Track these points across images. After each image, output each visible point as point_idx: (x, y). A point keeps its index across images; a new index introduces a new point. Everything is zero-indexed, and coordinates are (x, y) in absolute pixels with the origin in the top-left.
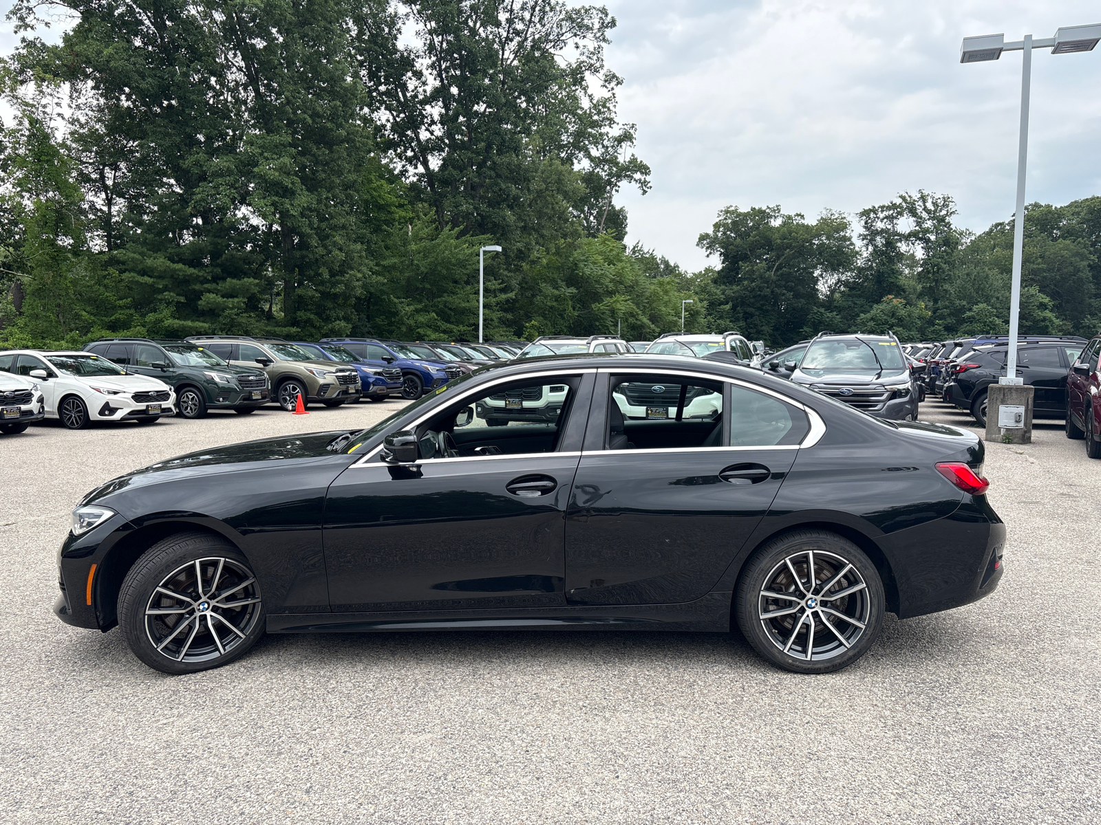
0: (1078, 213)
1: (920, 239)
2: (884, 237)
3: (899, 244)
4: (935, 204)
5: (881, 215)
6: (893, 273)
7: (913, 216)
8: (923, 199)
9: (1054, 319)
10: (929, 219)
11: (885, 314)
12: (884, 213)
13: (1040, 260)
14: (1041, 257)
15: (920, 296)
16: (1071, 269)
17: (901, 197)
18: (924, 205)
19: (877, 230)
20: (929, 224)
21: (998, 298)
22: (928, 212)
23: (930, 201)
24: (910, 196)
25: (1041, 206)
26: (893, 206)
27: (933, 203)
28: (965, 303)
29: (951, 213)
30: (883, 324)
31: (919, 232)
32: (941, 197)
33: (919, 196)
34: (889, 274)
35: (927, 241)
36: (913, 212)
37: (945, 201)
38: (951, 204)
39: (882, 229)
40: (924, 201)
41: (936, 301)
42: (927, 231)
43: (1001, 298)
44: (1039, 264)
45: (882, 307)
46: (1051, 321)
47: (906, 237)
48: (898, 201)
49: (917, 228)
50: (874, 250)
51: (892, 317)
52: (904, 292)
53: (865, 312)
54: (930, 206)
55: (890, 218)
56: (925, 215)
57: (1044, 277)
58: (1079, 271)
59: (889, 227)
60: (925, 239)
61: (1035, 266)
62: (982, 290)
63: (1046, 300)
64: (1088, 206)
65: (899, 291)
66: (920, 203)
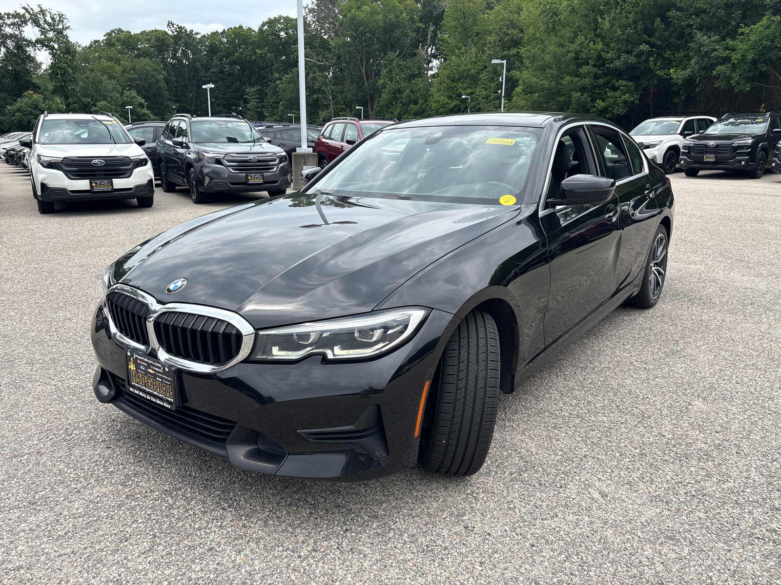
0: (149, 40)
1: (47, 46)
2: (13, 41)
3: (28, 49)
4: (53, 19)
5: (9, 22)
6: (28, 73)
7: (37, 26)
8: (42, 12)
9: (150, 114)
10: (50, 31)
11: (30, 107)
12: (11, 20)
13: (132, 72)
14: (133, 69)
15: (54, 92)
16: (154, 80)
17: (24, 8)
18: (44, 18)
19: (6, 34)
20: (51, 34)
21: (112, 98)
22: (49, 24)
23: (48, 15)
24: (32, 9)
25: (123, 31)
26: (16, 15)
27: (51, 17)
28: (89, 100)
29: (66, 28)
30: (29, 115)
31: (45, 40)
32: (57, 13)
33: (39, 10)
34: (24, 73)
35: (52, 48)
36: (36, 22)
37: (60, 17)
38: (65, 20)
39: (11, 34)
40: (44, 15)
41: (67, 97)
42: (50, 40)
43: (113, 98)
44: (132, 74)
45: (26, 100)
46: (148, 116)
47: (33, 44)
48: (22, 12)
49: (43, 37)
50: (7, 51)
51: (35, 109)
52: (40, 89)
53: (11, 104)
54: (50, 20)
55: (18, 26)
56: (46, 26)
57: (138, 85)
58: (158, 81)
59: (17, 33)
60: (50, 46)
61: (130, 76)
62: (99, 91)
63: (143, 101)
64: (155, 35)
65: (36, 88)
66: (41, 16)
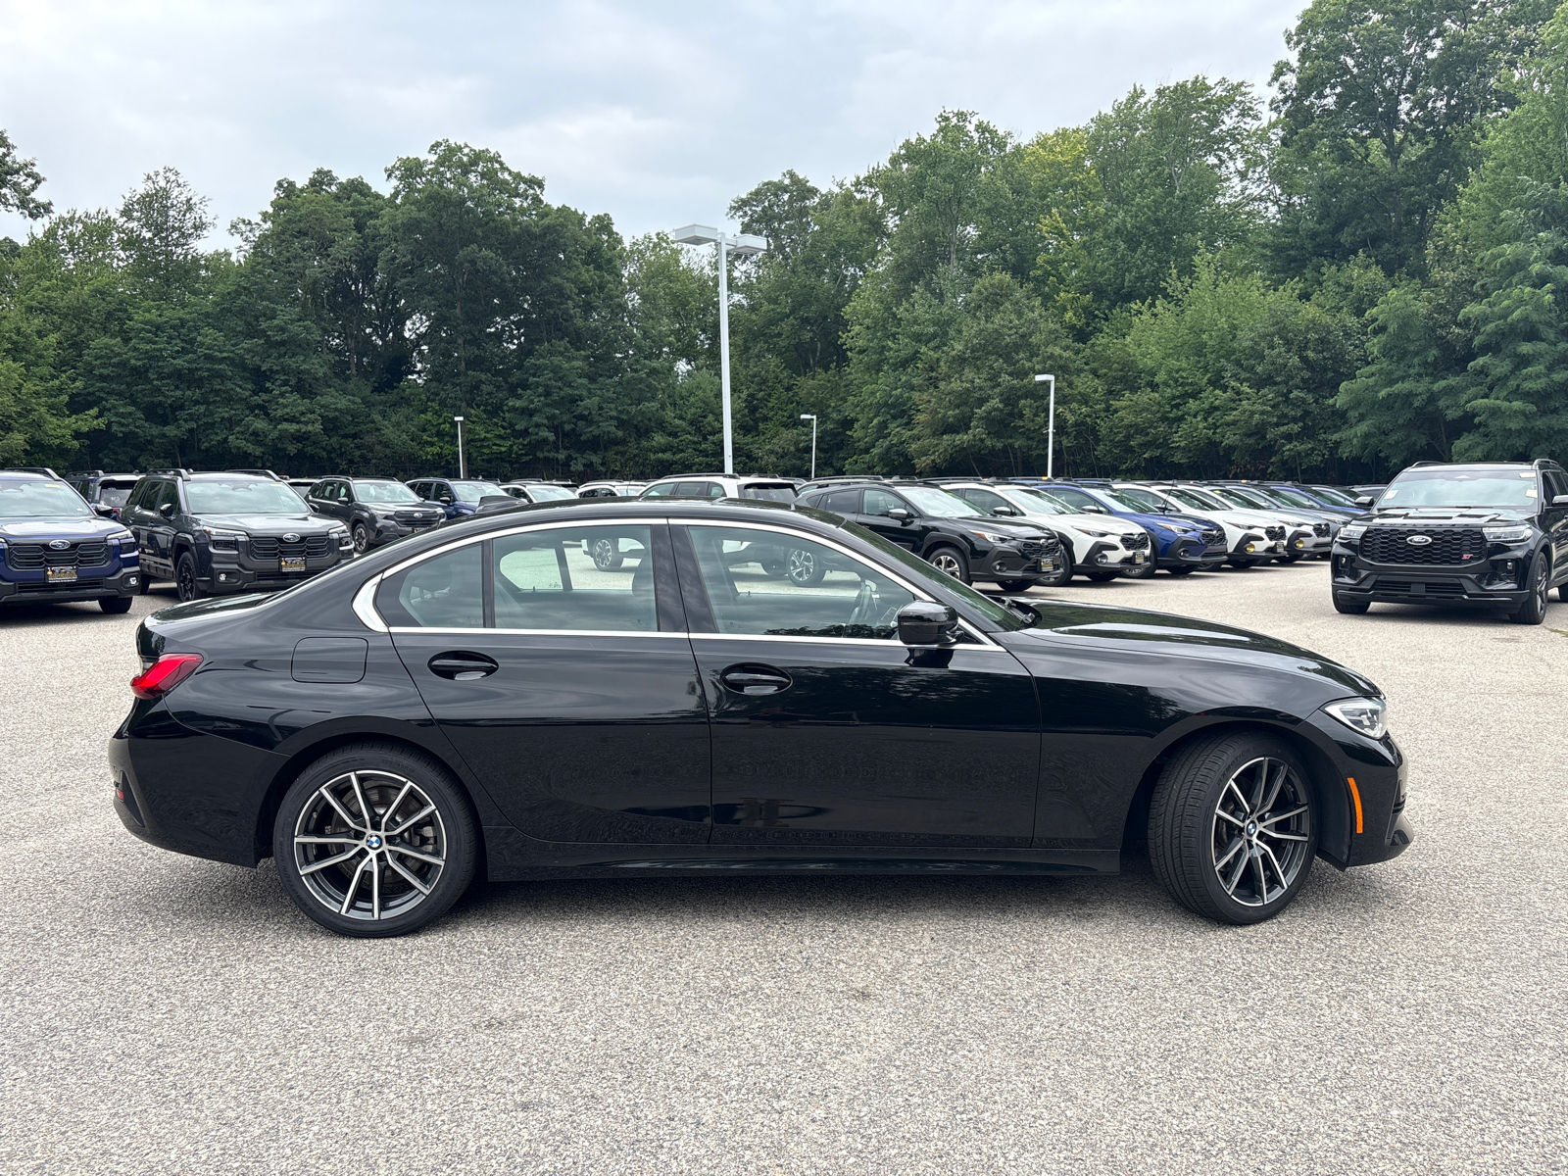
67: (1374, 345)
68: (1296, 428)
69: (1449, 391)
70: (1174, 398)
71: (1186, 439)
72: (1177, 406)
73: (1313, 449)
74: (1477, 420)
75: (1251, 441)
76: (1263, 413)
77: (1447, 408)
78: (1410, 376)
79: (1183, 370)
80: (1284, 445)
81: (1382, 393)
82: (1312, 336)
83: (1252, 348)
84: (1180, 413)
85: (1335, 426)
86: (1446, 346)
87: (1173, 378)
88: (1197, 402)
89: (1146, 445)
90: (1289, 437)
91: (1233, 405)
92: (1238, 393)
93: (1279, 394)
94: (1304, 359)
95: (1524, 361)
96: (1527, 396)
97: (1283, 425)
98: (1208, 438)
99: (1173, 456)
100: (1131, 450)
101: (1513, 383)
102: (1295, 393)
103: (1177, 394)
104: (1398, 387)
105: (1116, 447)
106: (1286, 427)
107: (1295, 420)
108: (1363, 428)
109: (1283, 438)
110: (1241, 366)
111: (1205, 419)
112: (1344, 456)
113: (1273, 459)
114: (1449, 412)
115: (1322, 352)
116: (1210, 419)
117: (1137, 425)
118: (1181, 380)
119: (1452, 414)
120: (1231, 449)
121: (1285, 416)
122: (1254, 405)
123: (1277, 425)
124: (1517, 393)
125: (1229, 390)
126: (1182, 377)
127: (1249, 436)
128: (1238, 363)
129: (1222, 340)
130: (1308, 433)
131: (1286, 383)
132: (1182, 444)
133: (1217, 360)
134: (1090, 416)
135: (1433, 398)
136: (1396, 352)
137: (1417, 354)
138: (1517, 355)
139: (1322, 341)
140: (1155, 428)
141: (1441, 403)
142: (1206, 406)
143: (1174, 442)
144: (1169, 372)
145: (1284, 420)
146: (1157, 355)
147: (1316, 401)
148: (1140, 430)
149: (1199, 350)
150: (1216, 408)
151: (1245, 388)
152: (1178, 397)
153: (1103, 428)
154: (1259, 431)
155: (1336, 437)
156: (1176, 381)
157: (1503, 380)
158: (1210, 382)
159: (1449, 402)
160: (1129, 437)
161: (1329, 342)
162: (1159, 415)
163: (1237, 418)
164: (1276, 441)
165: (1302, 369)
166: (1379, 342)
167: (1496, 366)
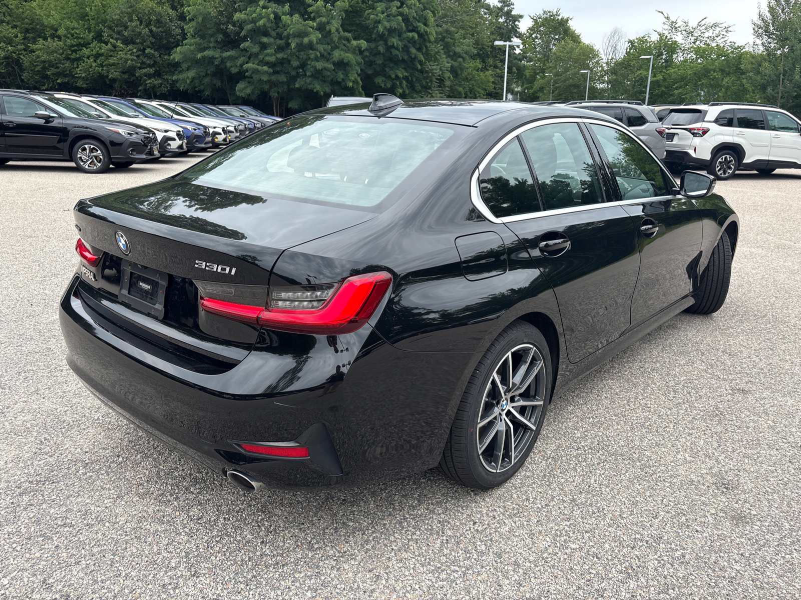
67: (190, 28)
68: (152, 71)
69: (231, 58)
70: (73, 46)
71: (85, 72)
72: (75, 51)
73: (161, 84)
74: (246, 74)
75: (126, 76)
76: (132, 60)
77: (232, 66)
78: (210, 47)
79: (77, 29)
80: (146, 80)
81: (199, 56)
82: (153, 17)
83: (120, 20)
84: (78, 56)
85: (171, 71)
86: (225, 34)
87: (70, 33)
88: (88, 50)
89: (58, 75)
90: (149, 76)
91: (112, 53)
92: (115, 47)
93: (139, 50)
94: (151, 31)
95: (264, 46)
96: (267, 64)
97: (144, 68)
98: (99, 73)
99: (76, 83)
100: (47, 77)
101: (261, 57)
102: (148, 50)
103: (74, 43)
104: (207, 53)
105: (36, 75)
106: (146, 70)
107: (150, 66)
108: (191, 74)
109: (146, 76)
110: (113, 31)
111: (95, 61)
112: (181, 89)
113: (140, 88)
114: (232, 69)
115: (159, 27)
116: (98, 61)
117: (50, 61)
118: (76, 35)
119: (234, 70)
120: (114, 80)
121: (143, 63)
122: (126, 55)
123: (140, 68)
124: (263, 63)
125: (109, 44)
126: (76, 33)
127: (124, 73)
128: (110, 28)
129: (98, 12)
130: (158, 74)
131: (142, 44)
132: (83, 75)
133: (97, 24)
134: (15, 53)
135: (223, 61)
136: (200, 33)
137: (212, 36)
138: (261, 43)
139: (158, 21)
140: (63, 64)
141: (228, 64)
142: (94, 52)
143: (77, 74)
144: (67, 29)
145: (143, 65)
146: (57, 16)
147: (160, 56)
148: (52, 65)
149: (83, 17)
150: (102, 55)
151: (119, 44)
152: (75, 46)
153: (26, 60)
154: (130, 71)
155: (174, 78)
156: (72, 35)
157: (257, 55)
158: (94, 38)
159: (232, 64)
160: (44, 68)
161: (162, 23)
162: (64, 56)
163: (116, 62)
164: (141, 77)
165: (149, 37)
166: (193, 27)
167: (253, 48)
